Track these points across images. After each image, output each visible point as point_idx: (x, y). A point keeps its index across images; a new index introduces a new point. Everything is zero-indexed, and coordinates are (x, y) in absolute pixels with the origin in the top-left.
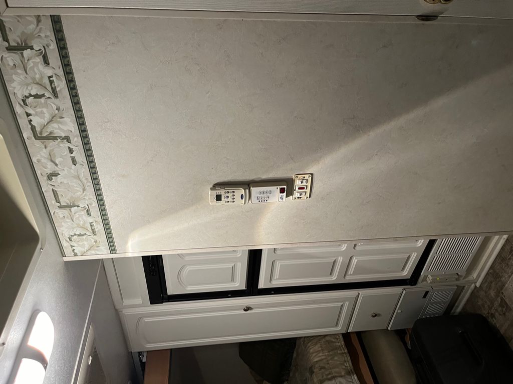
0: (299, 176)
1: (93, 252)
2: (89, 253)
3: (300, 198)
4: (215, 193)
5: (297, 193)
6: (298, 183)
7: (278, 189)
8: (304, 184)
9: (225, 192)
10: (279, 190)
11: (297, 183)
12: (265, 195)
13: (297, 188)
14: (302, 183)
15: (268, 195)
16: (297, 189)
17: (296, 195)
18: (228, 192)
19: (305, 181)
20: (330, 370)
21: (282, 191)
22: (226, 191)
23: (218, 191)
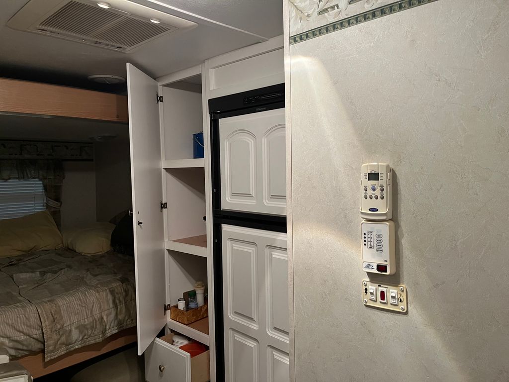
0: (404, 294)
1: (293, 14)
2: (293, 9)
3: (366, 292)
4: (382, 172)
5: (375, 288)
6: (391, 292)
7: (386, 263)
8: (391, 301)
9: (382, 186)
10: (383, 263)
11: (391, 290)
12: (375, 243)
13: (384, 290)
14: (393, 297)
15: (375, 248)
16: (381, 289)
17: (370, 287)
18: (382, 190)
19: (395, 302)
20: (124, 302)
21: (381, 268)
22: (385, 188)
23: (384, 176)
